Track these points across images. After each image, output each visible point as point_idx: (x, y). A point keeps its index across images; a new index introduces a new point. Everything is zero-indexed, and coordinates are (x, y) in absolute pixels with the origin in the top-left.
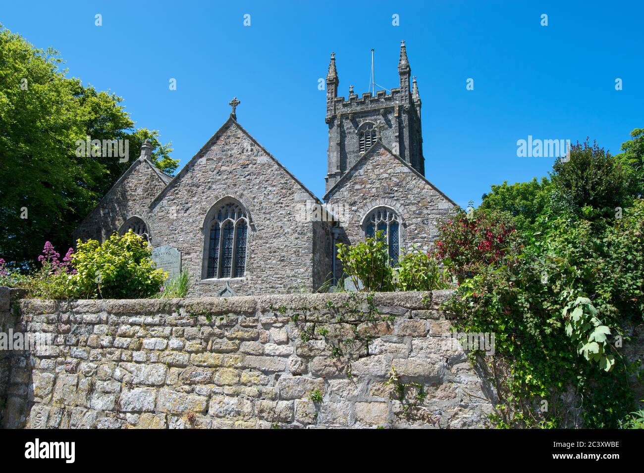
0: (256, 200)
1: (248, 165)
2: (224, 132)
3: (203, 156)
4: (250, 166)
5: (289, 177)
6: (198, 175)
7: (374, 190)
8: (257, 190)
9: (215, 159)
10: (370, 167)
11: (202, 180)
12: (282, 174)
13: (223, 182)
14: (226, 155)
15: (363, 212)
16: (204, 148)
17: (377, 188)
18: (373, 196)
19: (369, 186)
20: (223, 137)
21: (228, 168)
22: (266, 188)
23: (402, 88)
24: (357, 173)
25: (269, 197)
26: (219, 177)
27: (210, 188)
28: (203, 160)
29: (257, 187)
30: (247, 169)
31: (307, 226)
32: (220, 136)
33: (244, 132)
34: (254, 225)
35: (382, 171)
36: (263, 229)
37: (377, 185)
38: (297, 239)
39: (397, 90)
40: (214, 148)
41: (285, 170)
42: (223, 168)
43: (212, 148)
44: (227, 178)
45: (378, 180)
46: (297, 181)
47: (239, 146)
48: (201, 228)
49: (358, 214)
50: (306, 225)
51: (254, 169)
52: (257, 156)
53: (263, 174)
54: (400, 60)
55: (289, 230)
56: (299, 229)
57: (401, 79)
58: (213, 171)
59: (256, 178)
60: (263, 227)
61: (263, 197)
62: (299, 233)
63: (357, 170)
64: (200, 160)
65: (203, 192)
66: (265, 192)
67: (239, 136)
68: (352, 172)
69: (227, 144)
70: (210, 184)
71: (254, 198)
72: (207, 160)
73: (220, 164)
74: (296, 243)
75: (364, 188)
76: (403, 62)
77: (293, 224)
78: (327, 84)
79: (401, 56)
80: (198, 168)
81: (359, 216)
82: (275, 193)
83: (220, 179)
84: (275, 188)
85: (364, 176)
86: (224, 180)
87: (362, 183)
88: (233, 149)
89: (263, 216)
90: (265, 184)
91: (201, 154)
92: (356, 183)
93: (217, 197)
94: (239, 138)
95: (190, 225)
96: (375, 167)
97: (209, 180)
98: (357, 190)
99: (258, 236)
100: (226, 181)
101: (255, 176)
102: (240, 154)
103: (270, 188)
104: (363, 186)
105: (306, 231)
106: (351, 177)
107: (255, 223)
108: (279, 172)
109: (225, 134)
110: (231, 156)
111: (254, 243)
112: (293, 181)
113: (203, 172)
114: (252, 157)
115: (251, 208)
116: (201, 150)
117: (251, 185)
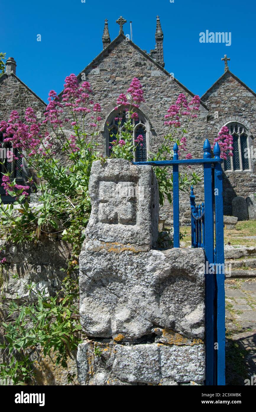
0: (153, 108)
1: (142, 77)
2: (116, 46)
3: (96, 67)
4: (145, 78)
5: (182, 90)
6: (92, 84)
7: (227, 108)
8: (153, 100)
9: (109, 70)
10: (222, 91)
11: (97, 89)
12: (176, 87)
13: (119, 91)
14: (120, 67)
15: (219, 126)
16: (96, 59)
17: (229, 108)
18: (226, 114)
19: (223, 105)
20: (115, 51)
21: (123, 79)
22: (162, 98)
23: (158, 50)
24: (212, 95)
25: (166, 106)
26: (115, 87)
27: (106, 96)
28: (97, 70)
29: (153, 97)
30: (142, 81)
31: (203, 133)
32: (111, 50)
33: (136, 47)
34: (154, 130)
35: (232, 94)
36: (163, 134)
37: (229, 105)
38: (195, 143)
39: (155, 51)
40: (106, 60)
41: (179, 83)
42: (118, 79)
43: (105, 60)
44: (123, 88)
45: (230, 101)
46: (190, 93)
47: (132, 60)
48: (102, 132)
49: (216, 127)
50: (202, 131)
51: (148, 81)
52: (150, 69)
53: (157, 86)
54: (157, 30)
55: (187, 135)
56: (196, 135)
57: (158, 44)
58: (108, 81)
59: (151, 89)
60: (162, 132)
61: (159, 106)
62: (196, 138)
63: (212, 92)
64: (93, 70)
65: (100, 100)
66: (161, 102)
67: (130, 51)
68: (209, 93)
69: (119, 57)
70: (106, 93)
71: (151, 106)
72: (101, 70)
73: (114, 75)
74: (195, 146)
75: (219, 107)
76: (159, 32)
77: (190, 130)
78: (103, 42)
79: (157, 27)
80: (92, 78)
81: (216, 128)
82: (171, 103)
83: (116, 89)
84: (170, 99)
85: (218, 98)
86: (120, 89)
87: (217, 103)
88: (126, 62)
89: (162, 123)
90: (161, 95)
91: (94, 65)
92: (212, 103)
93: (114, 105)
94: (131, 53)
95: (89, 129)
96: (226, 91)
97: (105, 89)
98: (213, 108)
99: (159, 140)
100: (123, 90)
101: (150, 88)
102: (133, 67)
103: (166, 99)
104: (218, 105)
105: (202, 136)
106: (208, 97)
107: (155, 128)
108: (173, 85)
109: (116, 48)
110: (125, 68)
111: (156, 146)
112: (187, 94)
113: (98, 81)
114: (146, 71)
115: (149, 115)
116: (94, 62)
117: (147, 95)
